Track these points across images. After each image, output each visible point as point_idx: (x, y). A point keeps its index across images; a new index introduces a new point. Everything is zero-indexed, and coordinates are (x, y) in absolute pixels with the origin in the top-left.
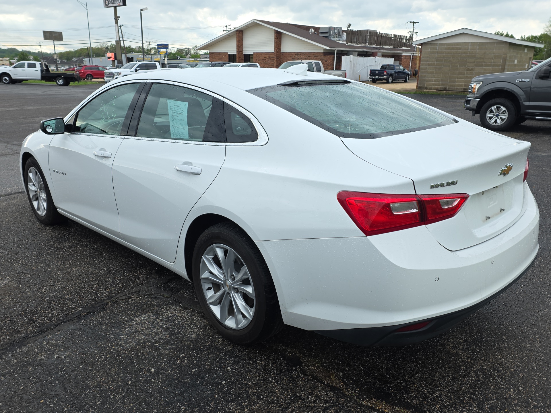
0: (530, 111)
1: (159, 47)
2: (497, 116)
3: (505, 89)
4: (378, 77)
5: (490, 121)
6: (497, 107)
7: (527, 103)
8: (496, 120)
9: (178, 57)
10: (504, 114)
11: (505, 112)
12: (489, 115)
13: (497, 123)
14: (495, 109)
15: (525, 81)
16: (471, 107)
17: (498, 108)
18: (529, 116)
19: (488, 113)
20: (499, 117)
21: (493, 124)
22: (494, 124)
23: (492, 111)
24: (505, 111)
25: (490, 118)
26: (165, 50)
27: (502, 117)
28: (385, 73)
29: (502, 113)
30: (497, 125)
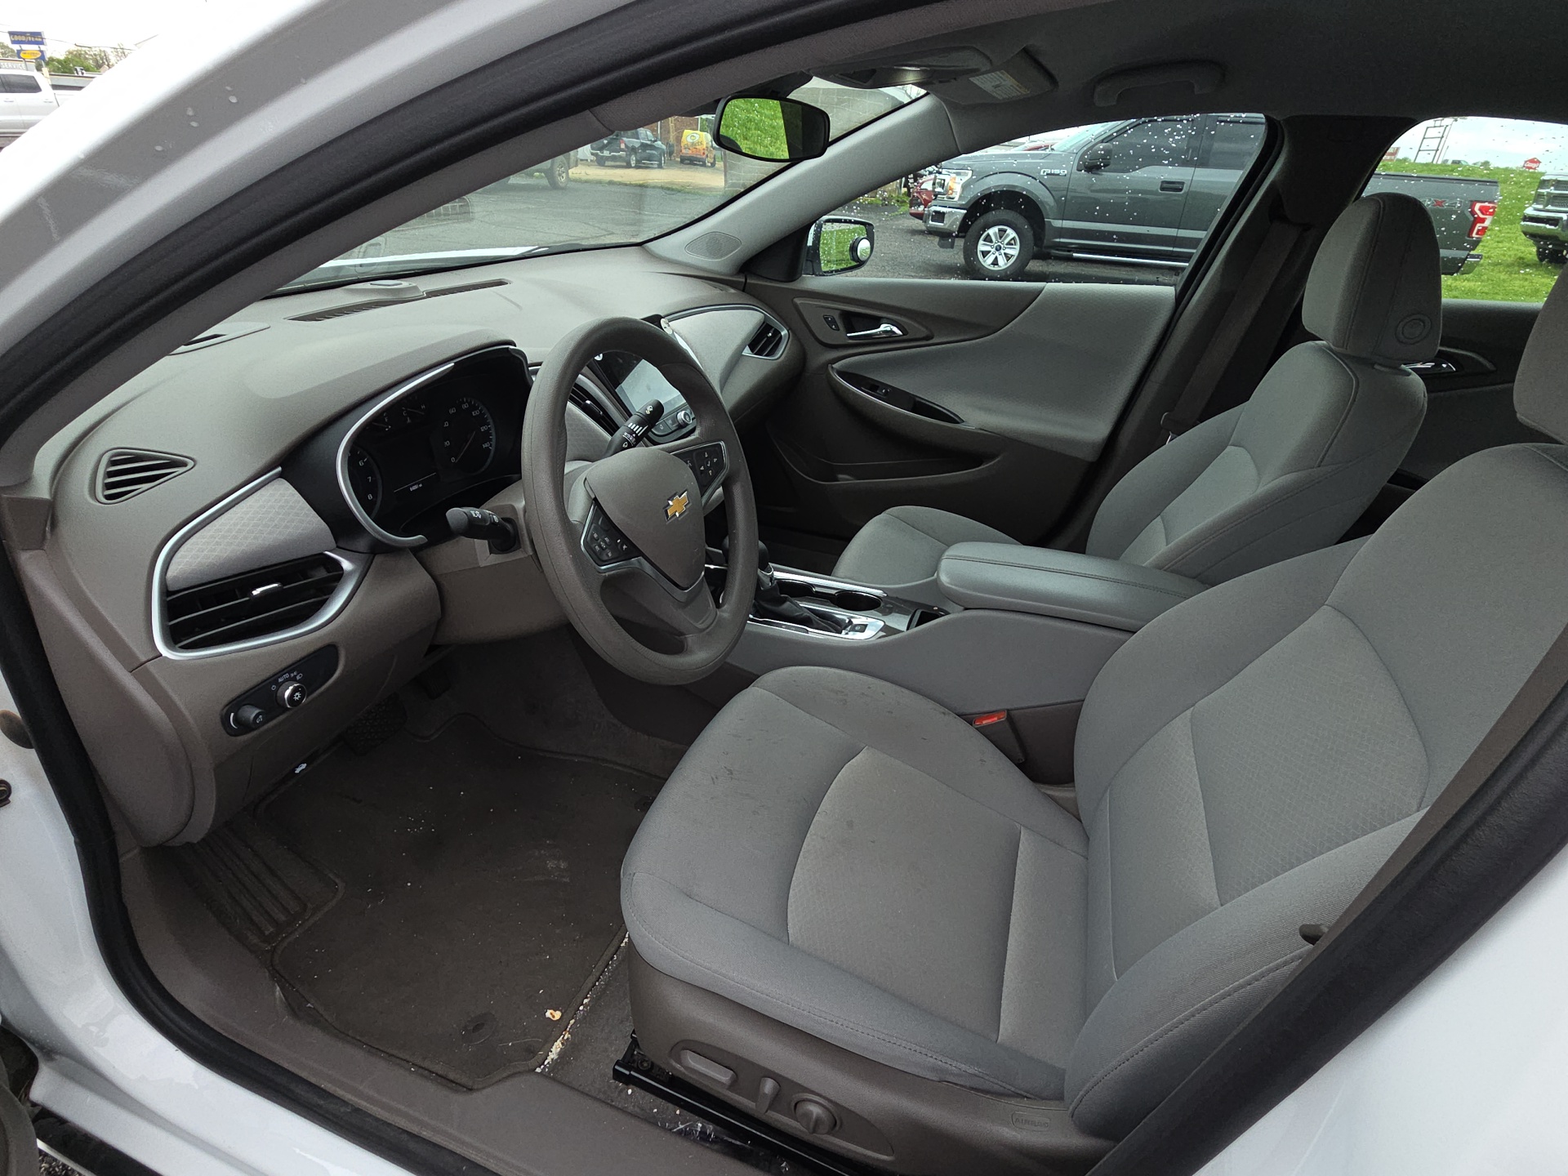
0: (1062, 240)
1: (16, 38)
2: (998, 249)
3: (1017, 190)
4: (608, 152)
5: (985, 261)
6: (1000, 230)
7: (1058, 223)
8: (996, 258)
9: (78, 69)
10: (1012, 244)
11: (1013, 242)
12: (982, 246)
13: (997, 264)
14: (995, 234)
15: (1058, 175)
16: (946, 226)
17: (1002, 232)
18: (1057, 250)
19: (981, 242)
20: (1002, 251)
21: (989, 268)
22: (992, 268)
23: (988, 239)
24: (1014, 239)
25: (985, 254)
26: (35, 47)
27: (1007, 251)
28: (623, 146)
29: (1009, 244)
30: (996, 268)
